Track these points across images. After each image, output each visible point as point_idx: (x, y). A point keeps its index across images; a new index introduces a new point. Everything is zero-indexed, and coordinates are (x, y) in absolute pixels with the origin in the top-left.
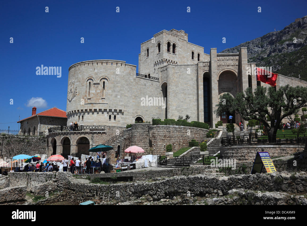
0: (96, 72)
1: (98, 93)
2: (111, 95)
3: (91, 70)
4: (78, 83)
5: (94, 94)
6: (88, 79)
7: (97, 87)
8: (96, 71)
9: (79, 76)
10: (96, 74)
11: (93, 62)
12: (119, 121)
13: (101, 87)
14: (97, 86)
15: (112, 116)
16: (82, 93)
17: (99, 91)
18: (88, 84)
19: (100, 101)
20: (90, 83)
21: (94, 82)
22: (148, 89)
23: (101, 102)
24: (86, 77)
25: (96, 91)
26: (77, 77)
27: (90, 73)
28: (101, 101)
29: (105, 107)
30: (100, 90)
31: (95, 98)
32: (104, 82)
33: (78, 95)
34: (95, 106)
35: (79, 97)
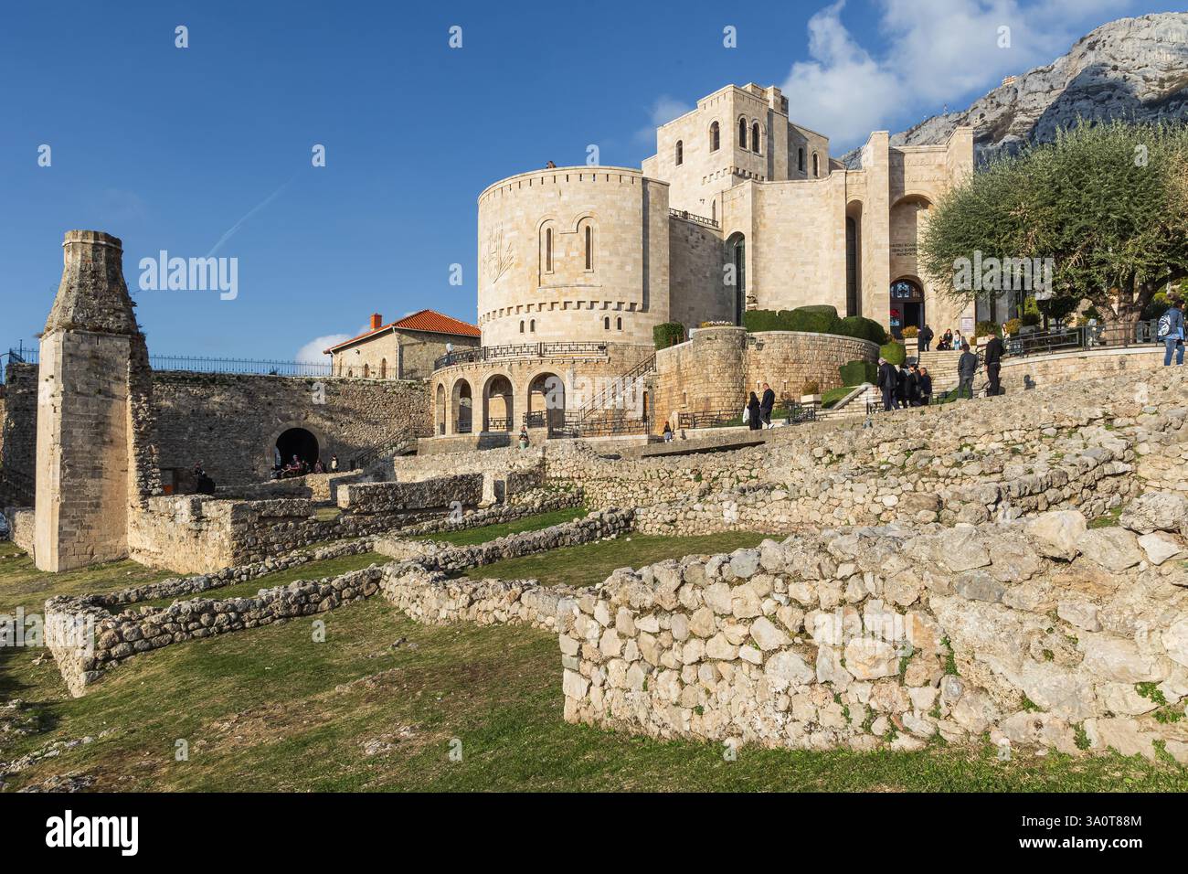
0: (564, 202)
1: (573, 258)
2: (610, 263)
3: (552, 195)
4: (515, 233)
5: (561, 261)
6: (542, 220)
7: (569, 243)
8: (565, 198)
9: (518, 213)
10: (566, 205)
12: (630, 334)
13: (580, 242)
14: (569, 239)
15: (613, 323)
16: (529, 259)
17: (575, 254)
18: (544, 235)
19: (578, 279)
20: (548, 231)
21: (561, 228)
22: (694, 251)
23: (582, 283)
24: (538, 215)
25: (567, 254)
26: (509, 216)
27: (549, 204)
28: (580, 280)
29: (593, 297)
30: (579, 250)
31: (566, 274)
32: (587, 228)
33: (518, 265)
34: (566, 295)
35: (520, 269)
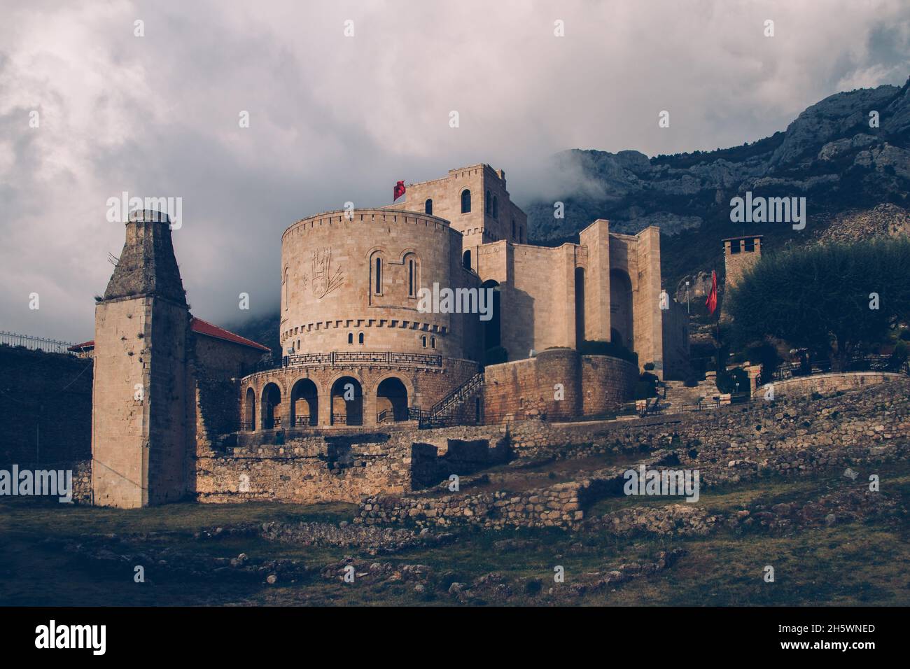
0: (393, 238)
1: (399, 285)
3: (382, 230)
4: (347, 258)
5: (389, 287)
6: (373, 250)
7: (396, 272)
8: (393, 234)
9: (349, 242)
10: (394, 241)
11: (386, 213)
12: (441, 352)
13: (404, 272)
14: (396, 268)
15: (429, 340)
16: (360, 282)
17: (401, 282)
18: (374, 263)
19: (403, 303)
20: (378, 260)
21: (389, 259)
23: (407, 306)
24: (368, 246)
25: (394, 281)
26: (339, 243)
27: (379, 238)
28: (405, 304)
29: (416, 319)
30: (403, 279)
31: (393, 298)
32: (411, 262)
33: (348, 286)
34: (394, 314)
35: (351, 290)
